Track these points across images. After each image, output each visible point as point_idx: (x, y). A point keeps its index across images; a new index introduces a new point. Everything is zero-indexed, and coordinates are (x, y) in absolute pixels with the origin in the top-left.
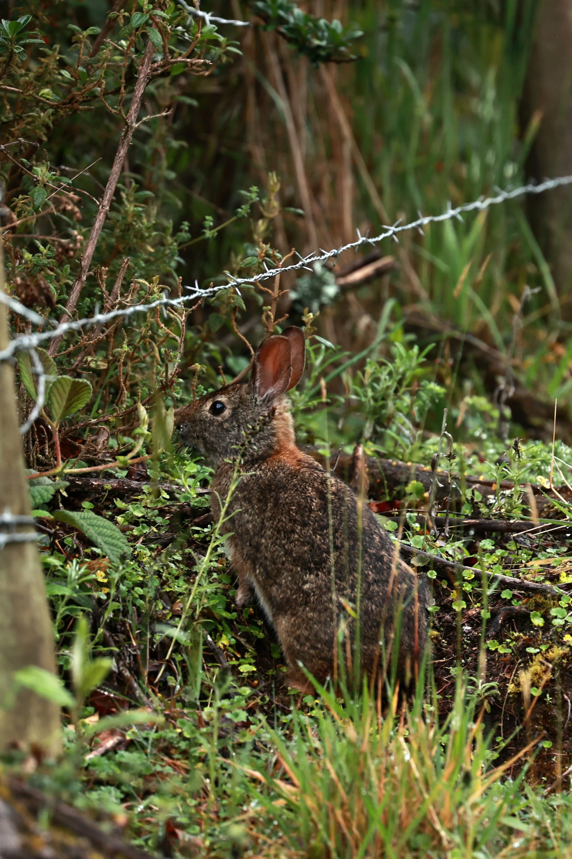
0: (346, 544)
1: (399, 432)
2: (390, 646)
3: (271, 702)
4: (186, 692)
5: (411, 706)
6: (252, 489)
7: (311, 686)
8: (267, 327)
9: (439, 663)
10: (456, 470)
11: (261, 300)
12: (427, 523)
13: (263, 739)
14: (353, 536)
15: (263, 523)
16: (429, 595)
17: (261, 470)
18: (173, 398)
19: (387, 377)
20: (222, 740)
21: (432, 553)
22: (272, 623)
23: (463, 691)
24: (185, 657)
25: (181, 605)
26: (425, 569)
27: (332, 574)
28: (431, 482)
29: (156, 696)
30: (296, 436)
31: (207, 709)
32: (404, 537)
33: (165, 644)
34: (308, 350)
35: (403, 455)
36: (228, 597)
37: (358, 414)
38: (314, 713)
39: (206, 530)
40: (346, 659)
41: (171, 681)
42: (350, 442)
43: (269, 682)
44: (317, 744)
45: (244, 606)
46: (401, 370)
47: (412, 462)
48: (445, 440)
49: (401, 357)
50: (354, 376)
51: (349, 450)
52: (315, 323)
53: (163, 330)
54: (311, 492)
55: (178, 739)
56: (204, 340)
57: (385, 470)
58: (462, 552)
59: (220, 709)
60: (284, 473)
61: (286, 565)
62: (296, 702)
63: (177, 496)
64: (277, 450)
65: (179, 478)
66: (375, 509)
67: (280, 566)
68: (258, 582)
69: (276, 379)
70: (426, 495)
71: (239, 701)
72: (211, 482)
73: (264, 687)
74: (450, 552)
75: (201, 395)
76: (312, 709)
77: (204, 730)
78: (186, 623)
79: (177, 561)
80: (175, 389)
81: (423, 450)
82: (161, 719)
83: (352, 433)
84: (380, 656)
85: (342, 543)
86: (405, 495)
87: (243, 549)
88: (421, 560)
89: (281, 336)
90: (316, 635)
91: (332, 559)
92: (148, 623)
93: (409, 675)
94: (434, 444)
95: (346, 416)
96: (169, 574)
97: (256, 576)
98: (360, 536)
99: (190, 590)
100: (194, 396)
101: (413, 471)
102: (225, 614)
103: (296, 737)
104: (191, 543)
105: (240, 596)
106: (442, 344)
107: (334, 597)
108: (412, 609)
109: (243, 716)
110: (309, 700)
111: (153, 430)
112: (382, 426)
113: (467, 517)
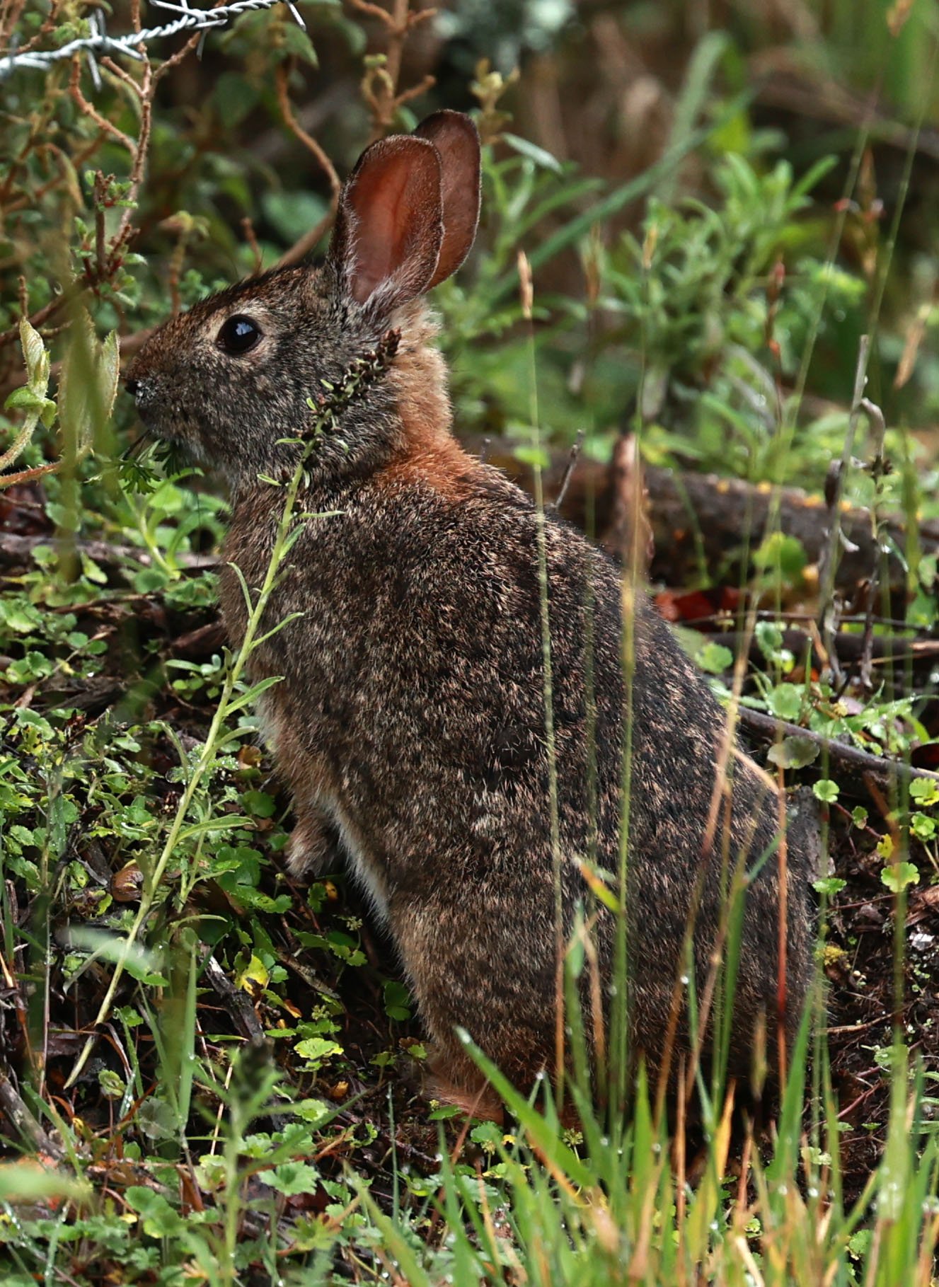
0: (591, 708)
1: (736, 401)
2: (709, 990)
3: (383, 1141)
4: (151, 1114)
5: (767, 1153)
6: (333, 555)
7: (492, 1095)
8: (375, 112)
9: (845, 1033)
10: (891, 504)
11: (358, 37)
12: (814, 648)
13: (360, 1243)
14: (608, 684)
15: (361, 649)
16: (817, 845)
17: (357, 503)
18: (117, 307)
19: (705, 251)
20: (249, 1245)
21: (826, 733)
22: (388, 925)
23: (911, 1109)
24: (148, 1015)
25: (138, 875)
26: (806, 776)
27: (553, 790)
28: (825, 540)
29: (69, 1124)
30: (455, 412)
31: (208, 1161)
32: (750, 689)
33: (91, 984)
34: (486, 177)
35: (747, 462)
36: (266, 852)
37: (626, 350)
38: (500, 1171)
39: (206, 669)
40: (588, 1023)
41: (110, 1084)
42: (601, 427)
43: (380, 1084)
44: (509, 1257)
45: (309, 878)
46: (743, 229)
47: (772, 482)
48: (863, 422)
49: (743, 195)
50: (614, 246)
51: (599, 449)
52: (508, 100)
53: (92, 119)
54: (496, 567)
55: (128, 1243)
56: (202, 147)
57: (697, 503)
58: (908, 731)
59: (243, 1161)
60: (421, 513)
61: (424, 763)
62: (451, 1140)
63: (129, 575)
64: (401, 451)
65: (134, 526)
66: (670, 611)
67: (407, 767)
68: (349, 811)
69: (399, 254)
70: (811, 572)
71: (295, 1137)
72: (220, 536)
73: (365, 1100)
74: (877, 730)
75: (195, 298)
76: (497, 1160)
77: (199, 1217)
78: (151, 925)
79: (129, 754)
80: (121, 283)
81: (802, 450)
82: (81, 1188)
83: (607, 403)
84: (684, 1015)
85: (579, 705)
86: (752, 572)
87: (306, 721)
88: (797, 751)
89: (415, 138)
90: (508, 959)
91: (552, 752)
92: (47, 924)
93: (761, 1066)
94: (832, 434)
95: (591, 355)
96: (106, 789)
97: (341, 795)
98: (629, 687)
99: (163, 834)
100: (175, 303)
101: (774, 506)
102: (259, 901)
103: (451, 1238)
104: (164, 703)
105: (299, 851)
106: (856, 161)
107: (557, 853)
108: (770, 884)
109: (307, 1179)
110: (488, 1136)
111: (62, 394)
112: (690, 382)
113: (922, 633)
